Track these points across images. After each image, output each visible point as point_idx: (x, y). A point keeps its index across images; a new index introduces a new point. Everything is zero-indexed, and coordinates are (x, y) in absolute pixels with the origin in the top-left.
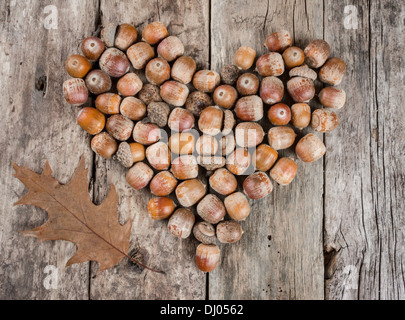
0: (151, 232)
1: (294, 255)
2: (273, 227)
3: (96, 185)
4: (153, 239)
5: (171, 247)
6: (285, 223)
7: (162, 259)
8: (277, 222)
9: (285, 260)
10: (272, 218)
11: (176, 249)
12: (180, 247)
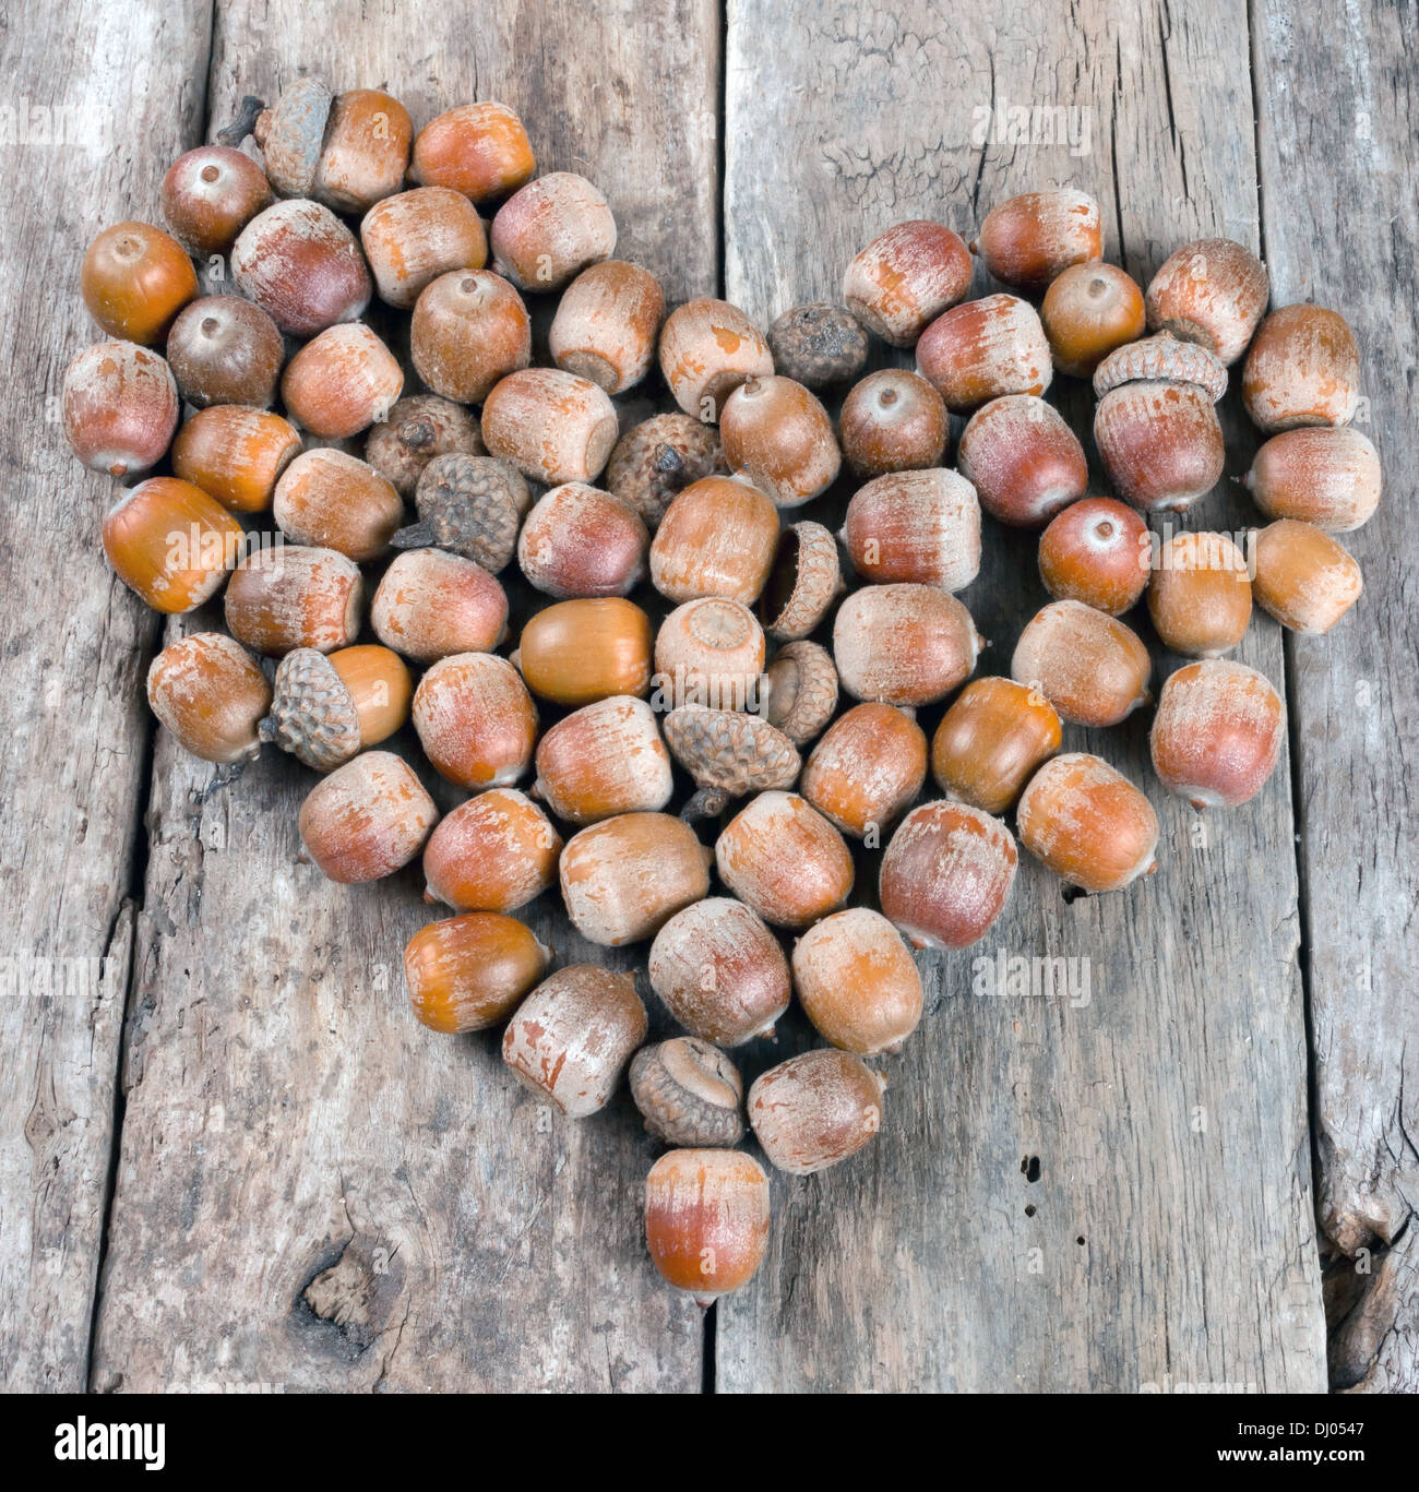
0: (414, 1152)
1: (1161, 1256)
2: (1046, 1112)
3: (145, 923)
4: (423, 1189)
5: (517, 1226)
6: (1106, 1091)
7: (468, 1287)
8: (1066, 1084)
9: (1113, 1277)
10: (1043, 1068)
11: (542, 1236)
12: (565, 1225)
